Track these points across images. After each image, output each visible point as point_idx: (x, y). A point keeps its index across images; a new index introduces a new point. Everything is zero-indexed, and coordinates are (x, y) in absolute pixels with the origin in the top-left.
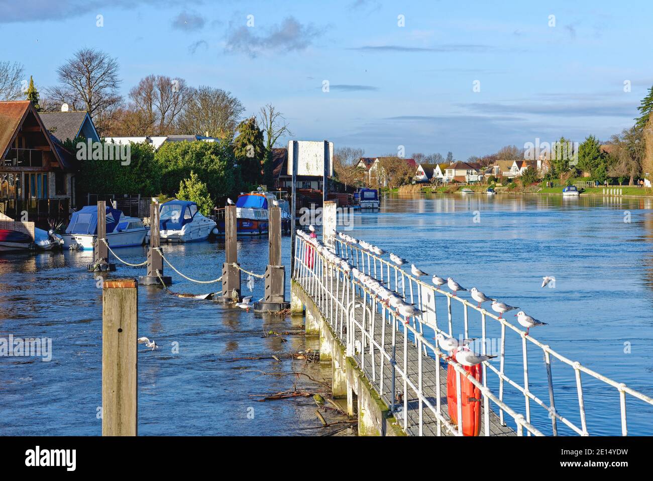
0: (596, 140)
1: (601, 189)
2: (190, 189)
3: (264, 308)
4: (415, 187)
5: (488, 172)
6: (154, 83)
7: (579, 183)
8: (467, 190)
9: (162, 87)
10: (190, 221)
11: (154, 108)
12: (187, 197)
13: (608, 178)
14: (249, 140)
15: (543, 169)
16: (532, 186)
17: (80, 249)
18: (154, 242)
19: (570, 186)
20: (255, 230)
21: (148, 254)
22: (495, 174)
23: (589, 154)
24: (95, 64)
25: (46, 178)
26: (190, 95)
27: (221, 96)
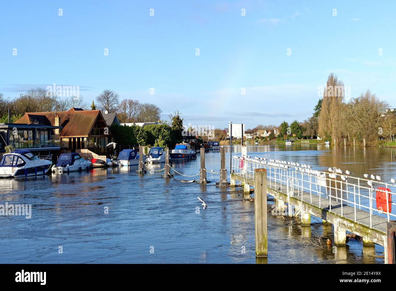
0: (298, 122)
1: (301, 141)
2: (159, 143)
3: (220, 184)
4: (226, 141)
5: (255, 135)
6: (127, 102)
7: (292, 139)
8: (247, 142)
9: (130, 104)
10: (161, 155)
11: (127, 112)
12: (158, 146)
13: (303, 136)
14: (177, 123)
15: (277, 133)
16: (273, 140)
17: (122, 166)
18: (167, 162)
19: (288, 140)
20: (183, 158)
21: (165, 166)
22: (258, 136)
23: (295, 127)
24: (110, 95)
25: (105, 139)
26: (141, 107)
27: (153, 107)
